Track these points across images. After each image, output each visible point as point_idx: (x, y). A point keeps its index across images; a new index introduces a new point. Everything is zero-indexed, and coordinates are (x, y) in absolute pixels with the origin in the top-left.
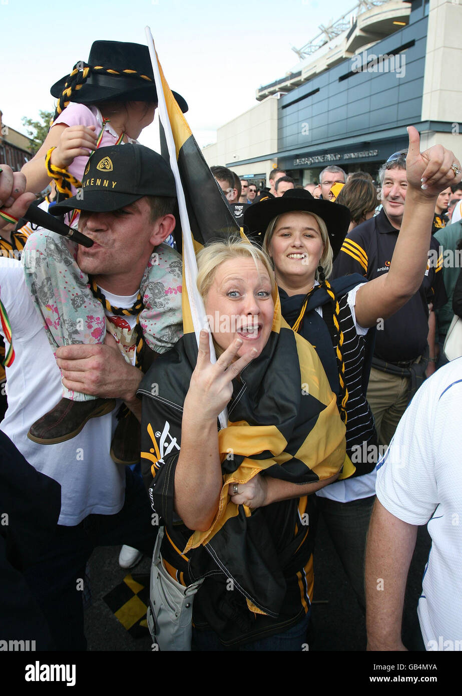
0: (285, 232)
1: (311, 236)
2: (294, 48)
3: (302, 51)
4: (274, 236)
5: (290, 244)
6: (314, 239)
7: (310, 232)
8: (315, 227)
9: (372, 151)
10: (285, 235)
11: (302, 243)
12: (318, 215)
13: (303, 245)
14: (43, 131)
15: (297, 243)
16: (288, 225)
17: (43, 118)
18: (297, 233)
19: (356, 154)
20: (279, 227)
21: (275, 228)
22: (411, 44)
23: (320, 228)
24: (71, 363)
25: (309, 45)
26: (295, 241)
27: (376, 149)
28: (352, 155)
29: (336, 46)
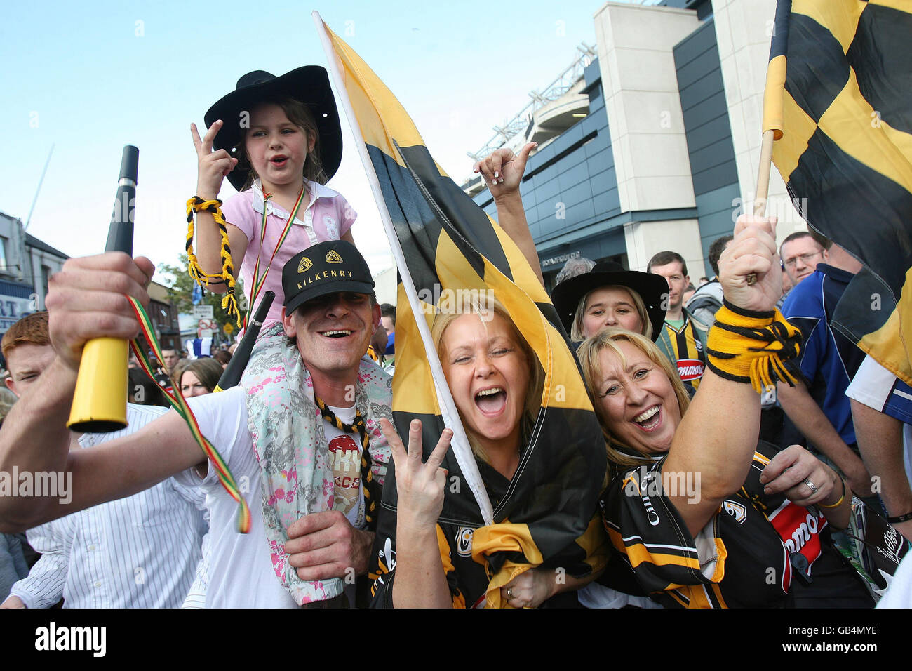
0: (597, 309)
1: (626, 311)
2: (469, 153)
3: (478, 155)
4: (585, 316)
5: (604, 322)
6: (629, 314)
7: (623, 307)
8: (629, 301)
9: (573, 254)
10: (598, 313)
11: (615, 318)
12: (631, 288)
13: (617, 322)
14: (183, 277)
15: (611, 319)
16: (599, 301)
17: (183, 261)
18: (610, 309)
19: (556, 259)
20: (590, 305)
21: (585, 306)
22: (594, 134)
23: (635, 302)
24: (315, 537)
25: (485, 148)
26: (608, 317)
27: (578, 250)
28: (552, 261)
29: (515, 146)
